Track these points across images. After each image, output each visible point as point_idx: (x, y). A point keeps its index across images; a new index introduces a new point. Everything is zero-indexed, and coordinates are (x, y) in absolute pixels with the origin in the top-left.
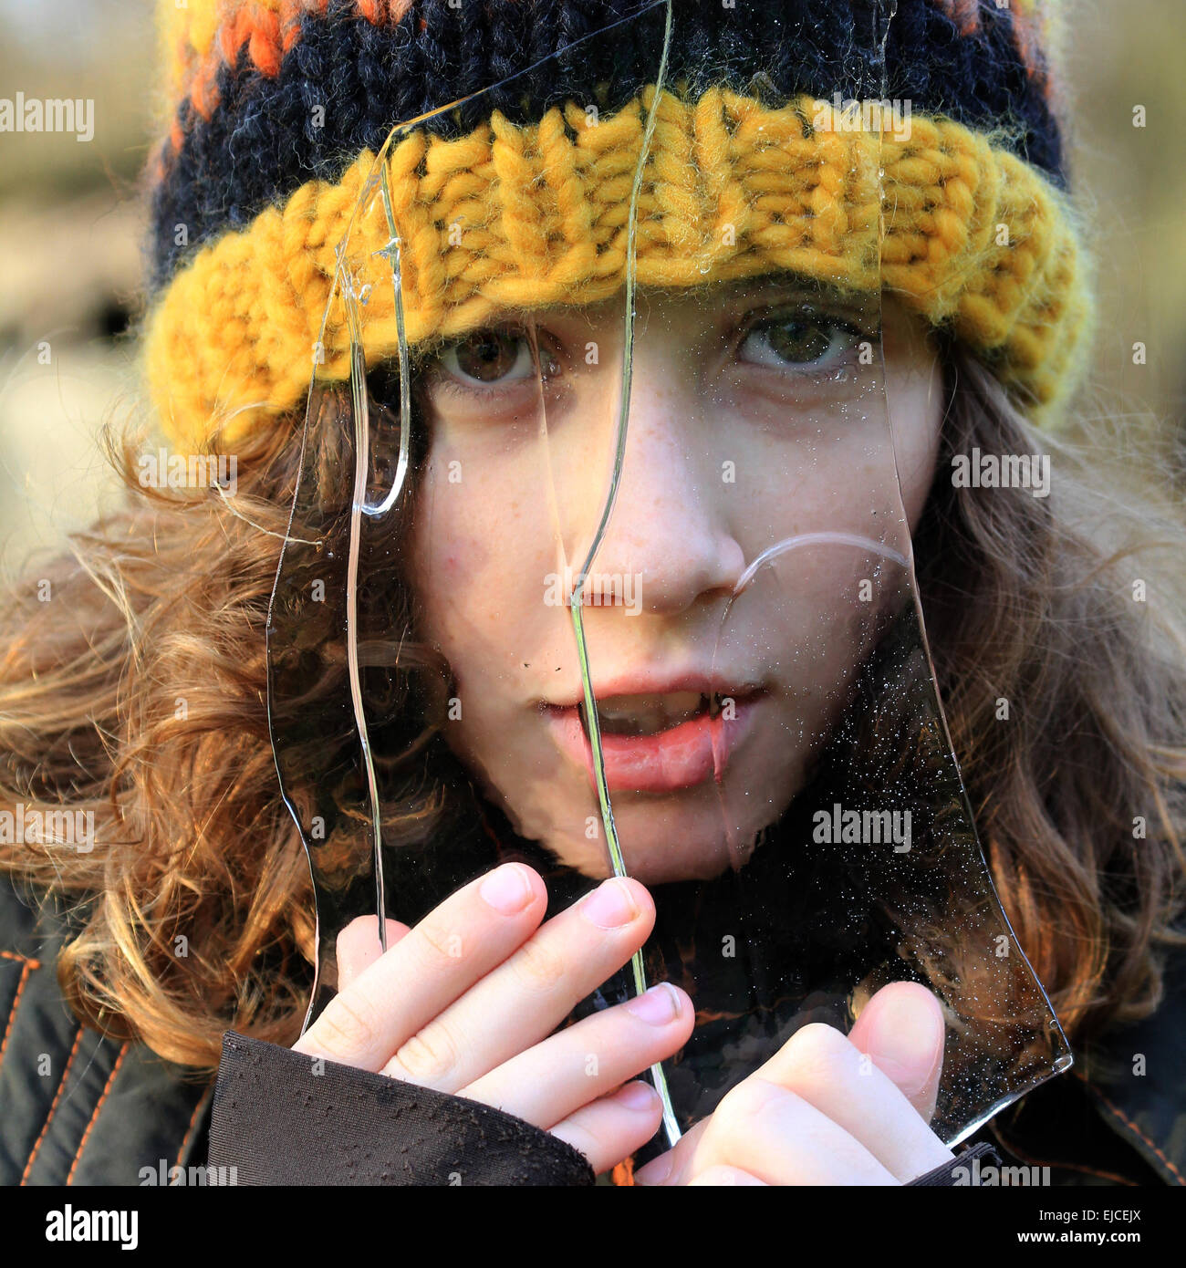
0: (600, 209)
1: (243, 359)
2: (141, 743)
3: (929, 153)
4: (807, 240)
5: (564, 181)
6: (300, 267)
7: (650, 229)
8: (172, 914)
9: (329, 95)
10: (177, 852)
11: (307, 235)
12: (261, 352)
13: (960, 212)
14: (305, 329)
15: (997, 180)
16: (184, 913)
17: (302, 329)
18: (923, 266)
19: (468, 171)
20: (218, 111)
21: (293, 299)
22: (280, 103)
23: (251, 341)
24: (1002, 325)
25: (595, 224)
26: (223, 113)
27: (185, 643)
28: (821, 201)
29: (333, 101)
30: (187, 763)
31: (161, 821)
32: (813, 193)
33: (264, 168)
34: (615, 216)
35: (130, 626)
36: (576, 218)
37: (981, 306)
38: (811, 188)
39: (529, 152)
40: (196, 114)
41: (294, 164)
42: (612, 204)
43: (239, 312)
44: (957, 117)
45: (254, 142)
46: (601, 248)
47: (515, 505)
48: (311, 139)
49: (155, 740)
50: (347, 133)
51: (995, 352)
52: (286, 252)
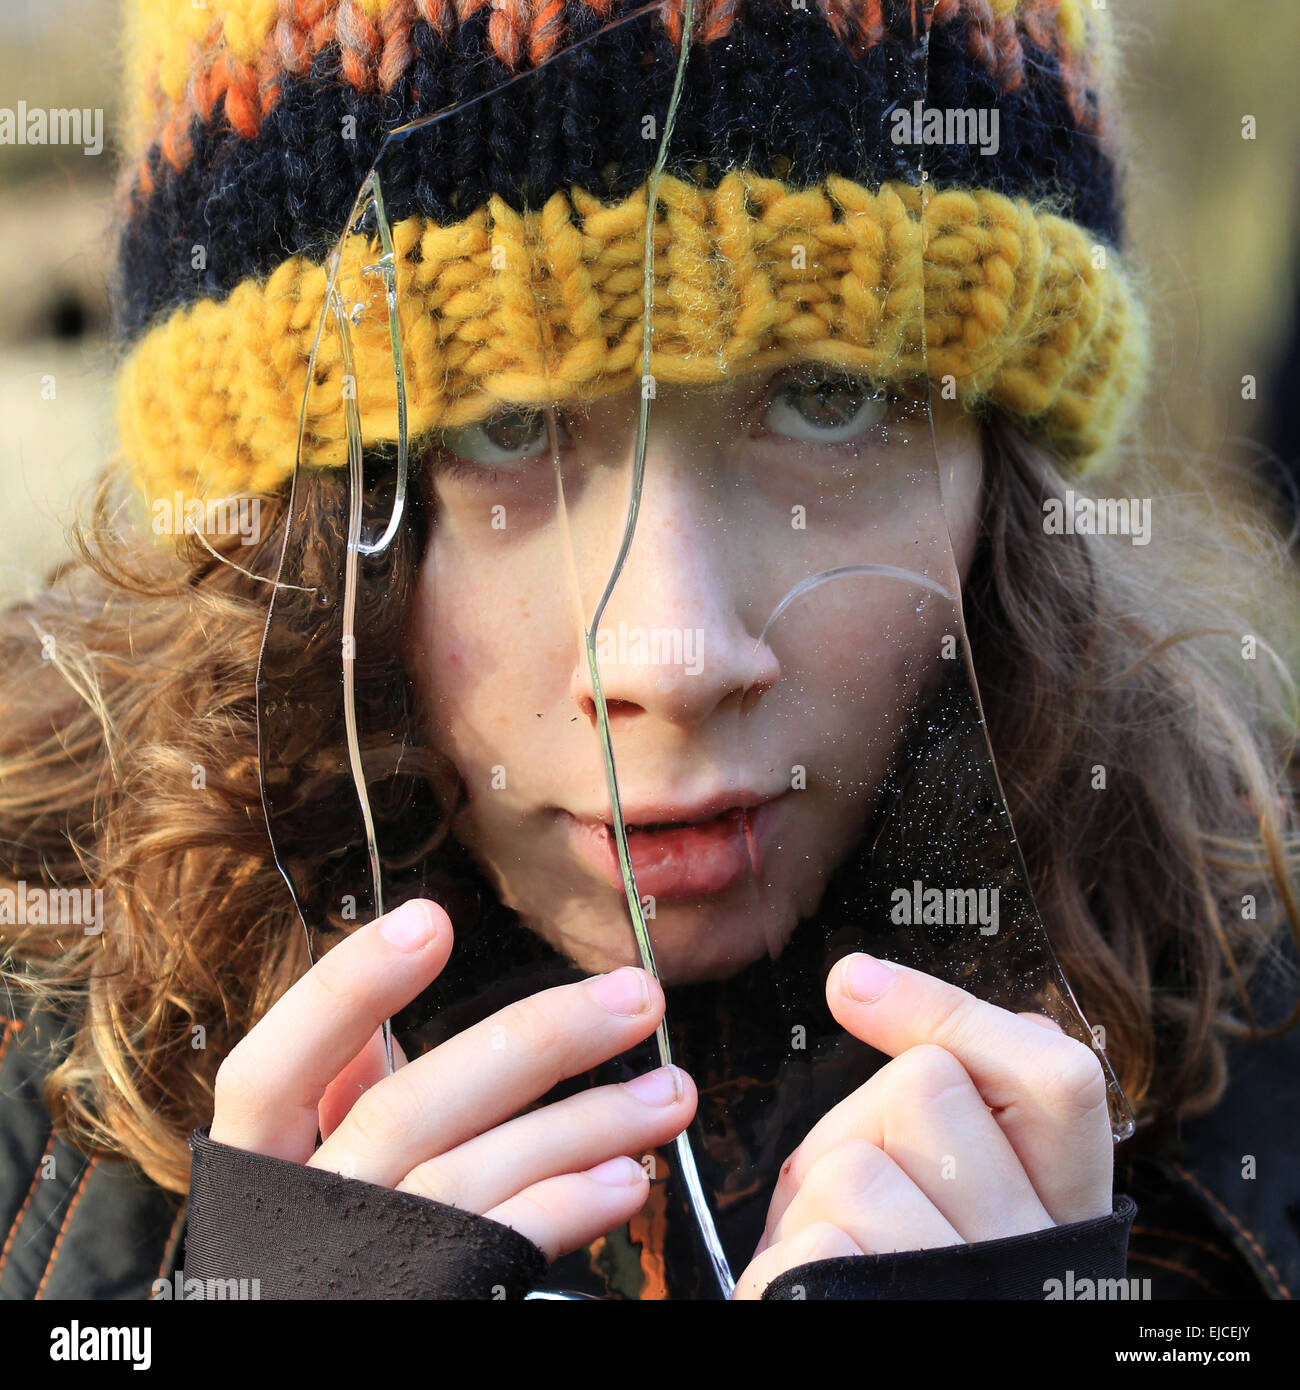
0: (609, 301)
1: (222, 439)
2: (122, 860)
3: (968, 230)
4: (835, 332)
5: (569, 272)
6: (284, 350)
7: (665, 322)
8: (161, 1044)
9: (313, 168)
10: (163, 978)
11: (290, 317)
12: (241, 432)
13: (1000, 291)
14: (291, 416)
15: (1041, 254)
16: (175, 1042)
17: (286, 414)
18: (958, 348)
19: (467, 259)
20: (191, 166)
21: (277, 382)
22: (257, 172)
23: (232, 419)
24: (1042, 396)
25: (605, 315)
26: (197, 172)
27: (164, 757)
28: (850, 287)
29: (317, 175)
30: (172, 873)
31: (147, 943)
32: (842, 280)
33: (243, 239)
34: (627, 308)
35: (106, 733)
36: (584, 312)
37: (1021, 381)
38: (839, 274)
39: (531, 241)
40: (167, 166)
41: (274, 240)
42: (622, 296)
43: (218, 387)
44: (1000, 188)
45: (230, 212)
46: (612, 343)
47: (523, 603)
48: (294, 214)
49: (136, 859)
50: (333, 211)
51: (1035, 423)
52: (268, 335)
